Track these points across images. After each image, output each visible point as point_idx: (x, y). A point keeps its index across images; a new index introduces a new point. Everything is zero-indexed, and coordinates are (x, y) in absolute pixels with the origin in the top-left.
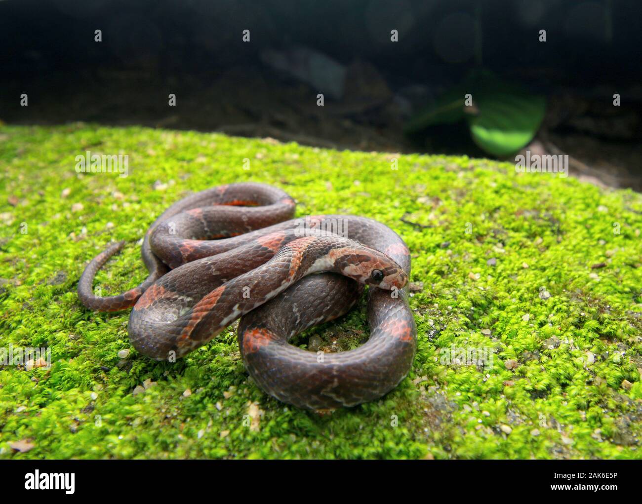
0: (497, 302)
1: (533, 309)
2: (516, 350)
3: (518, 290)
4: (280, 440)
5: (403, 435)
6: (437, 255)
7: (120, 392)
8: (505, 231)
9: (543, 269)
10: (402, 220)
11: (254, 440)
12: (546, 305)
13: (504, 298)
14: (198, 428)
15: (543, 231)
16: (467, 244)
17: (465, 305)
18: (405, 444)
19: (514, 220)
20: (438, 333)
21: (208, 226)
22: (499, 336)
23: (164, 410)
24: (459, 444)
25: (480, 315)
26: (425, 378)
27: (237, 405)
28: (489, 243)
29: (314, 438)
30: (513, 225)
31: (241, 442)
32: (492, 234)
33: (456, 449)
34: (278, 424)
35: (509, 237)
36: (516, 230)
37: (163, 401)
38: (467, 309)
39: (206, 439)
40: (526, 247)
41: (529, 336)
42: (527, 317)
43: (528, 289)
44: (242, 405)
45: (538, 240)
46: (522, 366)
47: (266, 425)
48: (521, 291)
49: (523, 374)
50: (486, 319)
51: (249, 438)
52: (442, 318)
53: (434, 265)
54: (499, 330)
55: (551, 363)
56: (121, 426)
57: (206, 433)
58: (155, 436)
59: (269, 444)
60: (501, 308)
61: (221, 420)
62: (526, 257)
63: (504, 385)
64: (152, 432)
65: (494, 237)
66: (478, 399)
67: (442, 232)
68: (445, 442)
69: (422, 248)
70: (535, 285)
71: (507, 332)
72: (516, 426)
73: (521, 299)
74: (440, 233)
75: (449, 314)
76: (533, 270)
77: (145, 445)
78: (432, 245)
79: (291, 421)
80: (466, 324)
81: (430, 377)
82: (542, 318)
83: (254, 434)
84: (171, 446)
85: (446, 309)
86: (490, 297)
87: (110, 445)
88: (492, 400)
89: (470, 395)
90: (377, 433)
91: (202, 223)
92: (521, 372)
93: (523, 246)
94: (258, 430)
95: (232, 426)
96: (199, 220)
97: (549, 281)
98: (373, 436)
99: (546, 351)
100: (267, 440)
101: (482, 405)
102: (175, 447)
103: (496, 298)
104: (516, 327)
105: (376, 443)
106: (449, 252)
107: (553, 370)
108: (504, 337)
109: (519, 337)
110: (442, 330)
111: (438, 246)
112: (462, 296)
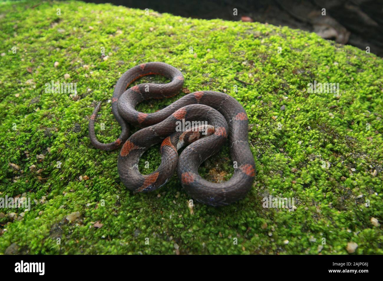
0: (286, 134)
1: (303, 138)
2: (296, 162)
3: (296, 127)
4: (204, 219)
5: (254, 214)
6: (256, 104)
7: (128, 195)
8: (288, 84)
9: (307, 111)
10: (236, 79)
11: (194, 219)
12: (309, 135)
13: (289, 131)
14: (169, 214)
15: (307, 84)
16: (270, 96)
17: (273, 138)
18: (255, 218)
19: (292, 77)
20: (261, 156)
21: (143, 96)
22: (288, 152)
23: (151, 205)
24: (277, 218)
25: (278, 140)
26: (258, 182)
27: (183, 202)
28: (280, 93)
29: (217, 216)
30: (291, 80)
31: (188, 220)
32: (281, 87)
33: (275, 220)
34: (202, 211)
35: (290, 89)
36: (293, 83)
37: (149, 200)
38: (273, 140)
39: (174, 219)
40: (298, 96)
41: (301, 153)
42: (300, 142)
43: (301, 125)
44: (185, 202)
45: (304, 90)
46: (299, 171)
47: (197, 212)
48: (298, 128)
49: (299, 175)
50: (281, 143)
51: (191, 218)
52: (262, 147)
53: (256, 112)
54: (287, 149)
55: (311, 169)
56: (135, 213)
57: (173, 216)
58: (152, 219)
59: (200, 221)
60: (289, 137)
61: (177, 209)
62: (299, 103)
63: (292, 183)
64: (151, 217)
65: (283, 89)
66: (282, 191)
67: (257, 87)
68: (271, 216)
69: (248, 99)
70: (304, 123)
71: (291, 151)
72: (299, 206)
73: (298, 132)
74: (256, 88)
75: (265, 144)
76: (302, 111)
77: (149, 223)
78: (253, 97)
79: (206, 210)
80: (274, 148)
81: (261, 182)
82: (307, 143)
83: (193, 216)
84: (160, 223)
85: (264, 141)
86: (283, 131)
87: (134, 223)
88: (288, 192)
89: (278, 190)
90: (243, 214)
91: (140, 95)
92: (298, 174)
93: (297, 95)
94: (194, 214)
95: (182, 213)
96: (138, 93)
97: (310, 119)
98: (242, 215)
99: (309, 162)
100: (198, 219)
101: (283, 195)
102: (162, 224)
103: (286, 131)
104: (295, 148)
105: (244, 219)
106: (262, 101)
107: (312, 173)
108: (290, 153)
109: (297, 153)
110: (263, 154)
111: (256, 97)
112: (270, 132)
